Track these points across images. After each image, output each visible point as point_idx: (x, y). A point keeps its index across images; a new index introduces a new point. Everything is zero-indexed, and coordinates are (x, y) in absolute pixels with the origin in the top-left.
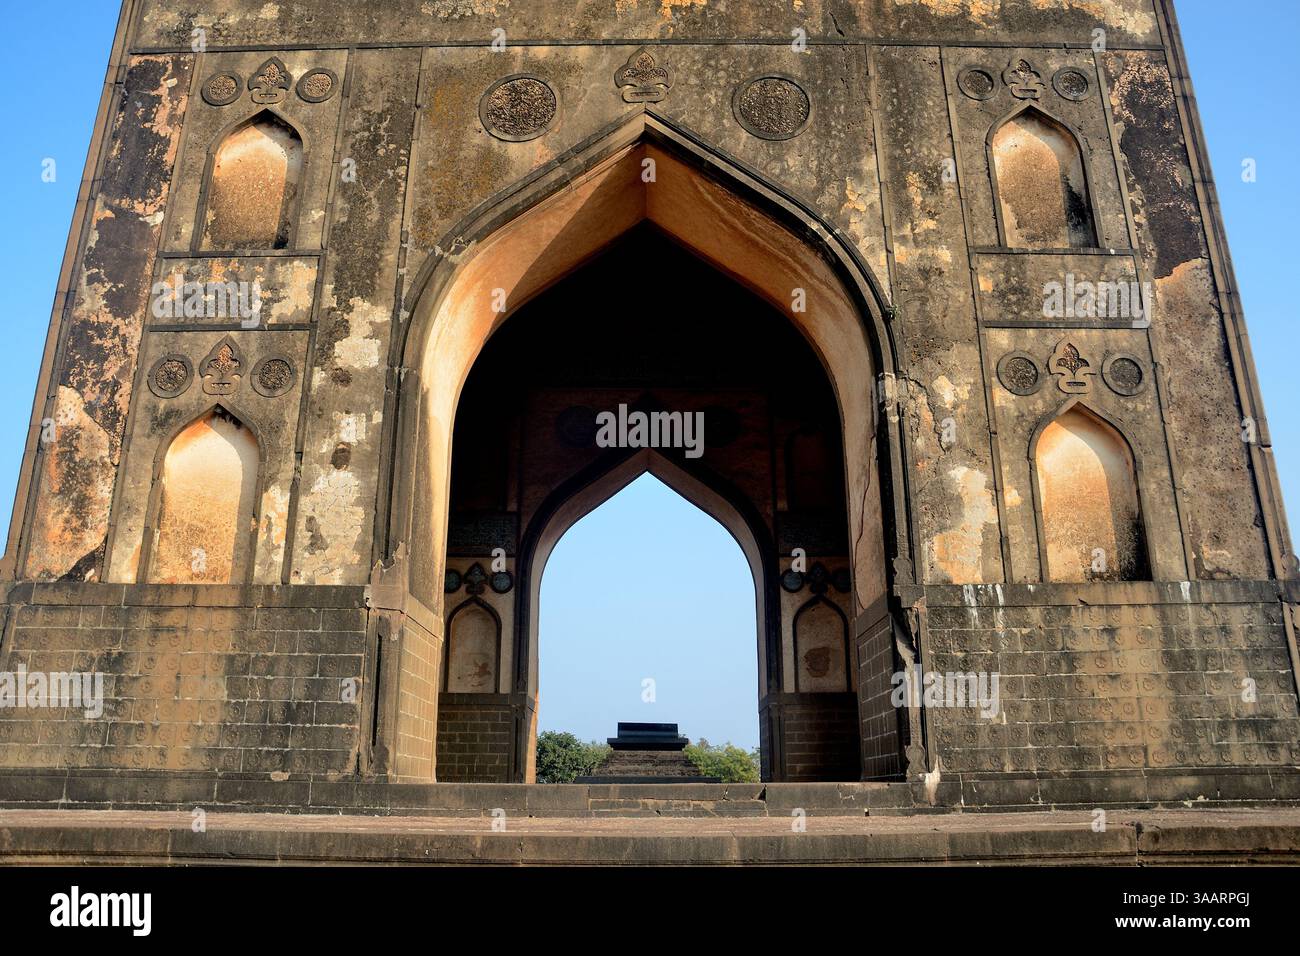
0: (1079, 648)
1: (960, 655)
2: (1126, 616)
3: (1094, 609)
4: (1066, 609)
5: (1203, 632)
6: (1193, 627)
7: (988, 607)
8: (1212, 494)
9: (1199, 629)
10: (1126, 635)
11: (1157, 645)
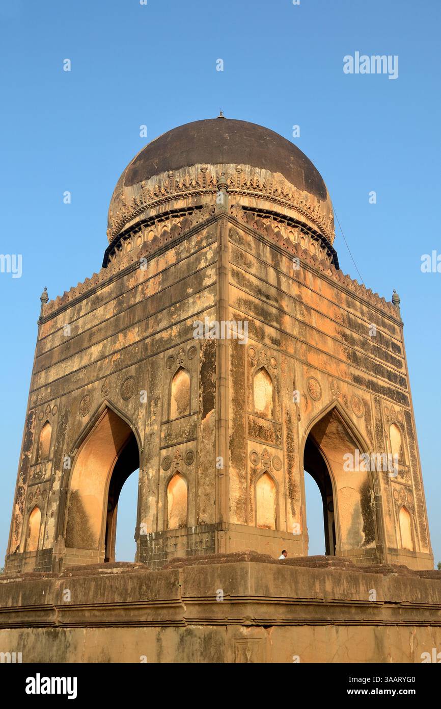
0: (168, 551)
1: (145, 555)
2: (180, 539)
3: (173, 538)
4: (167, 538)
5: (196, 543)
6: (194, 542)
7: (151, 540)
8: (205, 495)
9: (195, 542)
10: (179, 546)
11: (185, 549)
